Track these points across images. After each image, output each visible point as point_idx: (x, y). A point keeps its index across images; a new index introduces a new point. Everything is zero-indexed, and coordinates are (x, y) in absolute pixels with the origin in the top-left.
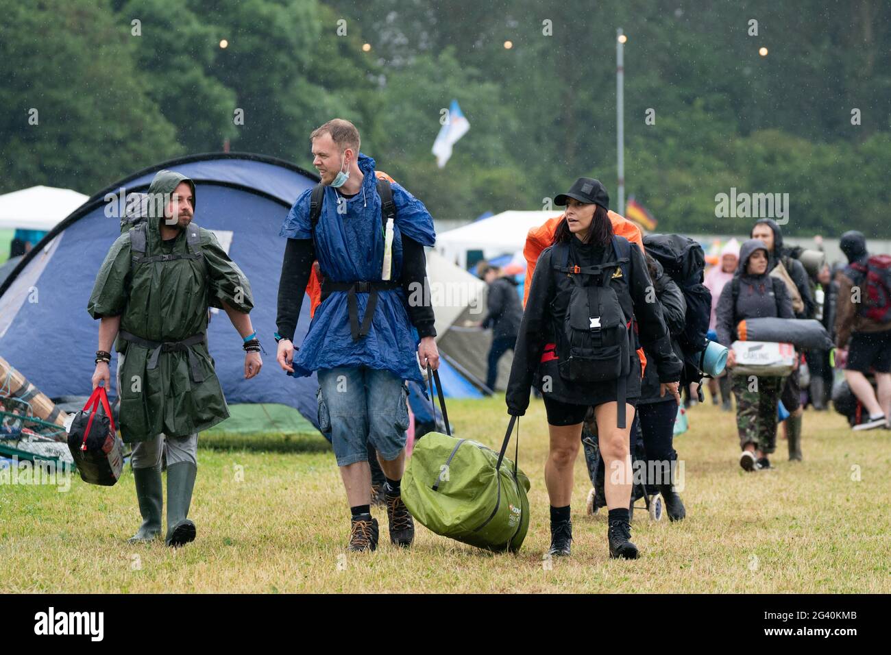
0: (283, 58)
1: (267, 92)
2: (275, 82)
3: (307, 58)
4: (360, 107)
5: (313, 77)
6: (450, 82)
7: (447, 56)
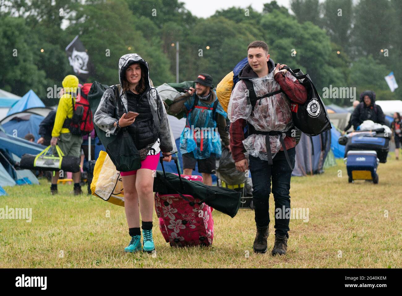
0: (320, 58)
1: (316, 69)
2: (318, 65)
3: (327, 58)
4: (344, 73)
5: (329, 64)
6: (371, 65)
7: (370, 57)
